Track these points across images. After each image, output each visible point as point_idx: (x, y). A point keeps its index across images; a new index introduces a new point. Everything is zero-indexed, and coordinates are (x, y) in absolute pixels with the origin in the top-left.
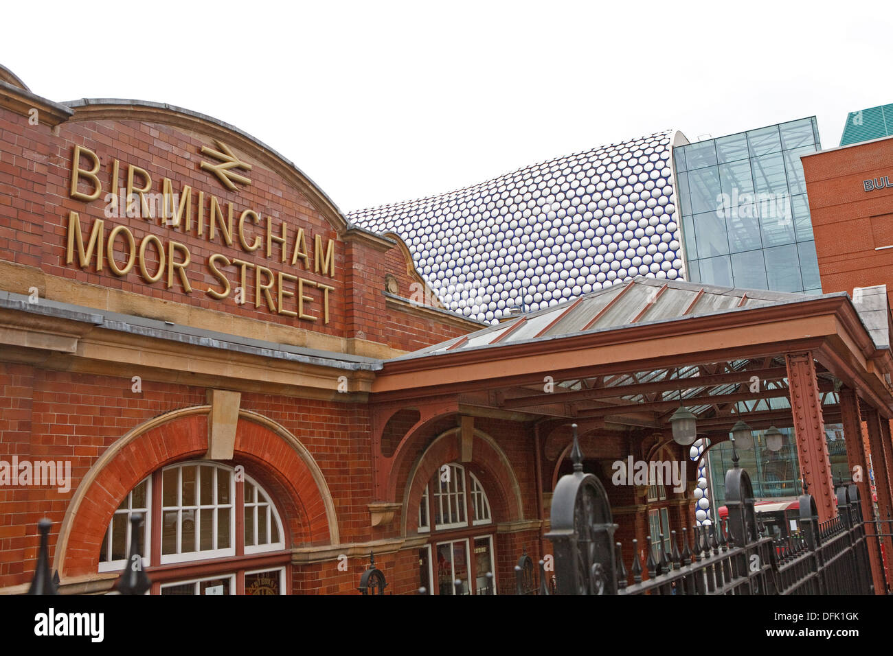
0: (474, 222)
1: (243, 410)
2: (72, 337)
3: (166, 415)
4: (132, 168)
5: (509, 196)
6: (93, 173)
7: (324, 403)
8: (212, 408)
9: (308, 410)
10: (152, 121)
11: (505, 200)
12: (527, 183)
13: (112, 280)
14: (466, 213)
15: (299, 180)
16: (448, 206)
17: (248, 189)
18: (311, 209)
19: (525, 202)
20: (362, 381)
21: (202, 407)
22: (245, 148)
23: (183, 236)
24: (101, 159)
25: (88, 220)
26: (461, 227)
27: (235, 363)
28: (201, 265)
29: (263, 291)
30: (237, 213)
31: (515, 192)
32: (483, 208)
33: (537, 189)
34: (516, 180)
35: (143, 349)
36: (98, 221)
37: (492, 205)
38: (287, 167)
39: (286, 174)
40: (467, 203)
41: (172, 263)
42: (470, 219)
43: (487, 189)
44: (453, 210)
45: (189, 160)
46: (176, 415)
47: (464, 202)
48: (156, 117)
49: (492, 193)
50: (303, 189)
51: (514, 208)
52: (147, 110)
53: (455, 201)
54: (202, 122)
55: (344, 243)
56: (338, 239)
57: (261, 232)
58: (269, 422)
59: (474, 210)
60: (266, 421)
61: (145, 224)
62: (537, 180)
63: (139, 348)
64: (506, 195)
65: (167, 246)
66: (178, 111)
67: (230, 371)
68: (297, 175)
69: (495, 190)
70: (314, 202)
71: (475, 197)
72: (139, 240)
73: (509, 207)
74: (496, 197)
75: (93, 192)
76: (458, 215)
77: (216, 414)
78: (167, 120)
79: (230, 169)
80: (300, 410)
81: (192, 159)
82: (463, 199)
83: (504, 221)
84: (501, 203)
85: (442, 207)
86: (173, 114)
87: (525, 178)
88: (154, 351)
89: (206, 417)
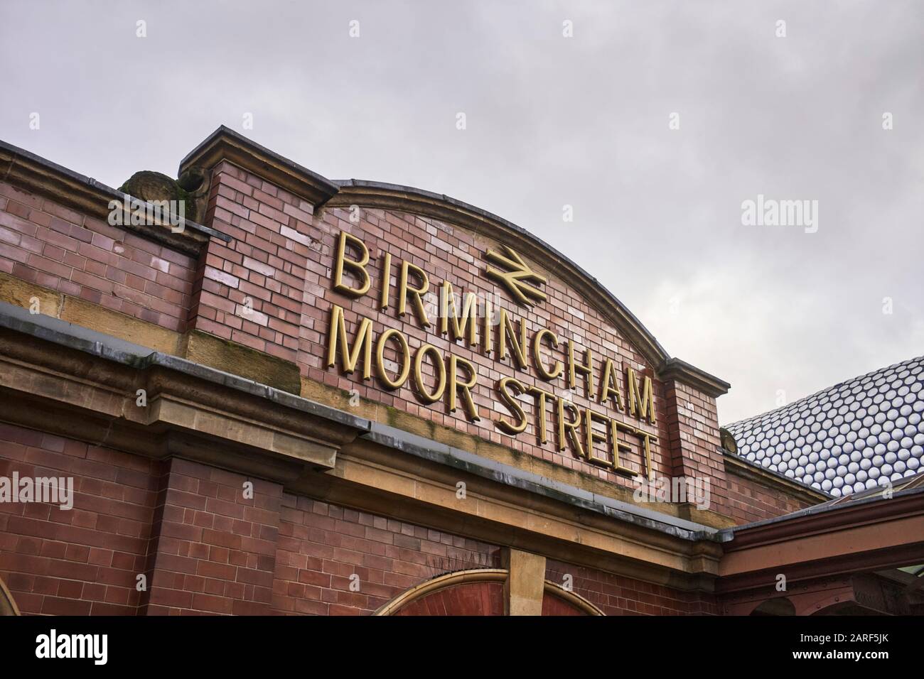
0: (785, 450)
1: (550, 582)
2: (330, 447)
3: (449, 576)
4: (406, 265)
5: (827, 418)
6: (360, 265)
7: (655, 588)
8: (509, 574)
9: (635, 595)
10: (429, 216)
11: (821, 423)
12: (847, 401)
13: (382, 394)
14: (775, 441)
15: (604, 301)
16: (752, 435)
17: (543, 305)
18: (619, 338)
19: (847, 423)
20: (706, 558)
21: (495, 570)
22: (537, 258)
23: (466, 351)
24: (370, 250)
25: (353, 318)
26: (771, 458)
27: (537, 513)
28: (490, 389)
29: (568, 429)
30: (531, 333)
31: (832, 413)
32: (795, 434)
33: (861, 407)
34: (833, 399)
35: (419, 479)
36: (366, 321)
37: (805, 431)
38: (588, 283)
39: (587, 292)
40: (775, 429)
41: (455, 381)
42: (780, 448)
43: (798, 412)
44: (759, 438)
45: (472, 264)
46: (462, 577)
47: (771, 428)
48: (433, 211)
49: (804, 415)
50: (609, 312)
51: (833, 431)
52: (424, 200)
53: (760, 429)
54: (486, 221)
55: (663, 384)
56: (656, 377)
57: (560, 358)
58: (584, 604)
59: (784, 437)
60: (581, 602)
61: (422, 332)
62: (859, 397)
63: (414, 477)
64: (821, 417)
65: (448, 361)
66: (458, 204)
67: (531, 523)
68: (601, 294)
69: (808, 412)
70: (624, 329)
71: (784, 422)
72: (414, 350)
73: (827, 431)
74: (810, 420)
75: (361, 286)
76: (765, 444)
77: (514, 583)
78: (446, 216)
79: (520, 279)
80: (625, 593)
81: (476, 263)
82: (770, 425)
83: (823, 448)
84: (816, 427)
85: (745, 436)
86: (452, 208)
87: (843, 395)
88: (433, 482)
89: (501, 587)
